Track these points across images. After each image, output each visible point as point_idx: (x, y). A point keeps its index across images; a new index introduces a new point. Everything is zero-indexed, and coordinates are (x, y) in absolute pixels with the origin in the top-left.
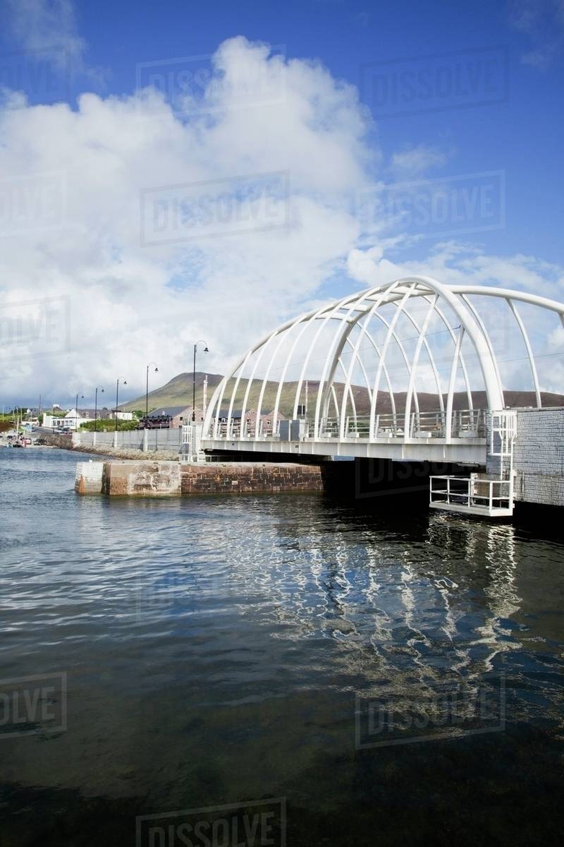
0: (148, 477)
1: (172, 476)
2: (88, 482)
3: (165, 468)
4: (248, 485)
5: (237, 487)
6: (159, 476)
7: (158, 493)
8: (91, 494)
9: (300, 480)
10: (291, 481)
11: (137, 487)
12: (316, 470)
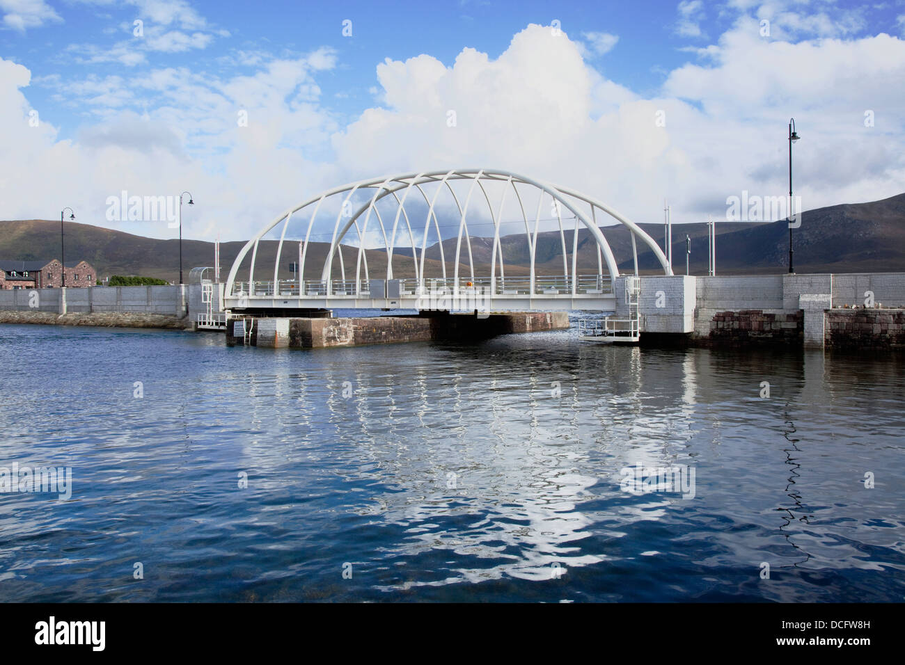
0: (334, 330)
1: (348, 329)
2: (280, 337)
3: (343, 322)
4: (392, 335)
5: (385, 337)
6: (340, 329)
7: (341, 344)
8: (281, 348)
9: (418, 330)
10: (413, 331)
11: (329, 339)
12: (426, 321)
